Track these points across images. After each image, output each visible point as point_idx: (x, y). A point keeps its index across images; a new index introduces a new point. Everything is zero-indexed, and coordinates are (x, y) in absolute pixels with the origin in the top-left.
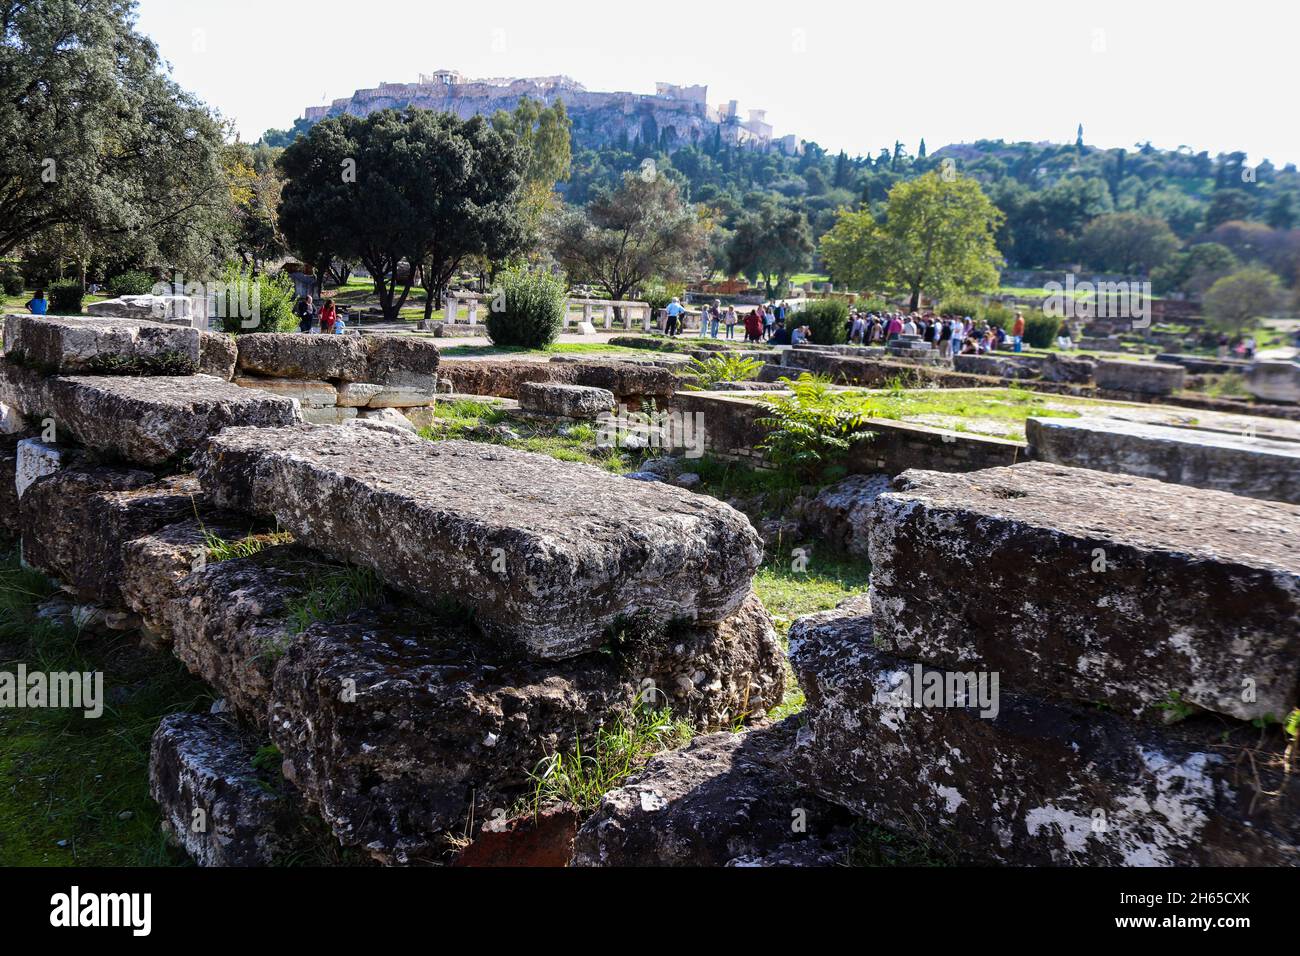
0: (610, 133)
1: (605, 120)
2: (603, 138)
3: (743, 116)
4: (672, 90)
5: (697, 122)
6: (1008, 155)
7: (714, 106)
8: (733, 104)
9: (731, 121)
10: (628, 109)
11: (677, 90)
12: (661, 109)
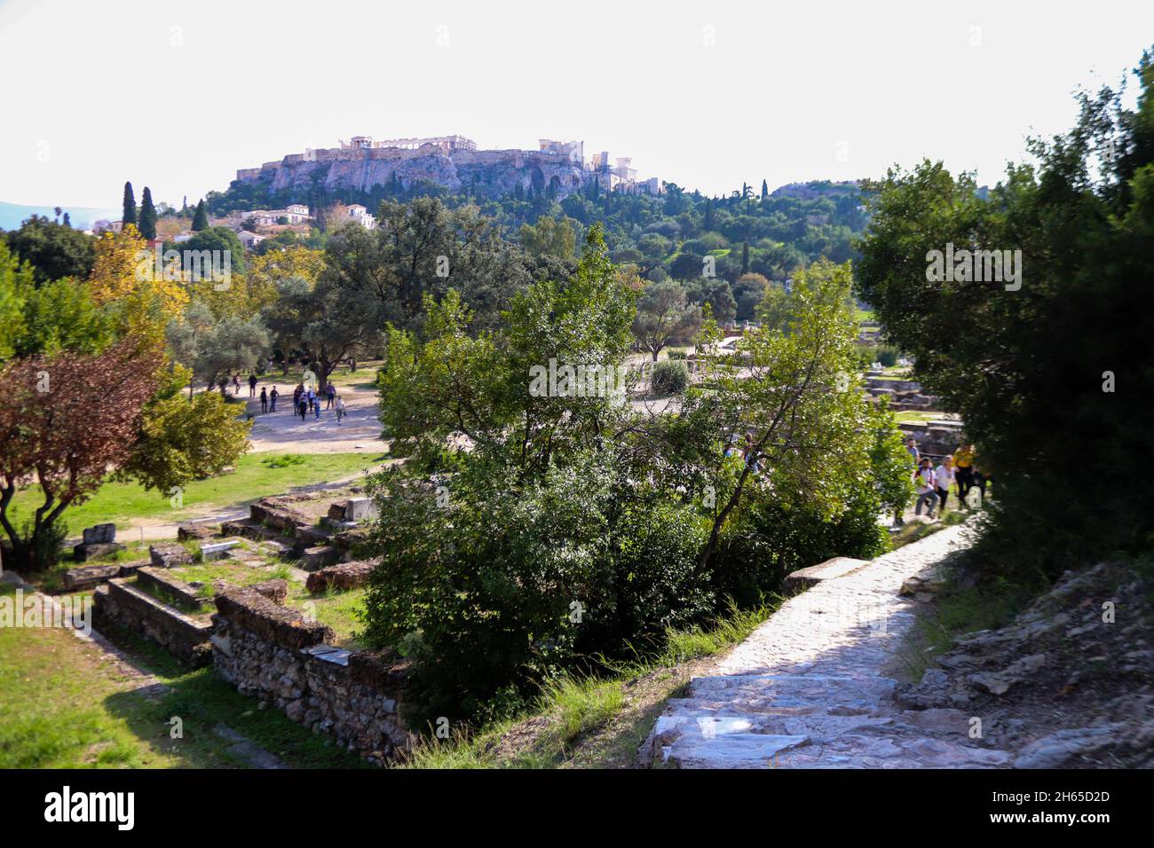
0: (505, 185)
1: (500, 173)
2: (501, 189)
3: (613, 163)
4: (553, 145)
5: (577, 172)
6: (835, 193)
7: (589, 158)
8: (605, 155)
9: (604, 169)
10: (519, 164)
11: (558, 146)
12: (546, 162)
